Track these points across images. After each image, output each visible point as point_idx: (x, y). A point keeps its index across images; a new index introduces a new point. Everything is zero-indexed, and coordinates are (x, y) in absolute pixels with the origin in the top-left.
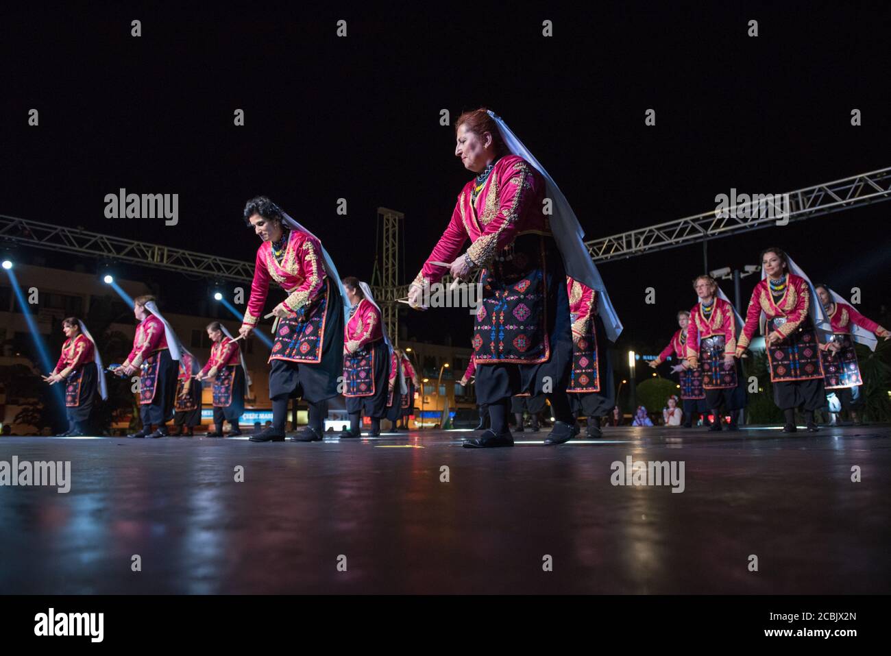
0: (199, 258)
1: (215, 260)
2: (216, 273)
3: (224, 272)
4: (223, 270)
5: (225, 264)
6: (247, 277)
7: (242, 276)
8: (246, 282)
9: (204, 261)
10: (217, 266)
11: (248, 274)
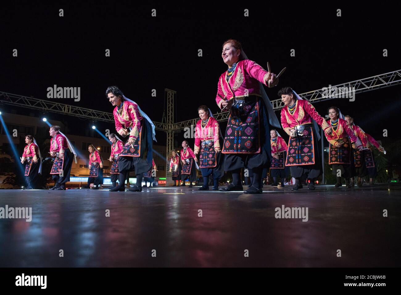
0: (85, 110)
1: (93, 111)
2: (93, 117)
3: (97, 117)
5: (97, 113)
6: (107, 119)
7: (105, 118)
8: (106, 121)
9: (87, 112)
10: (93, 114)
11: (107, 117)
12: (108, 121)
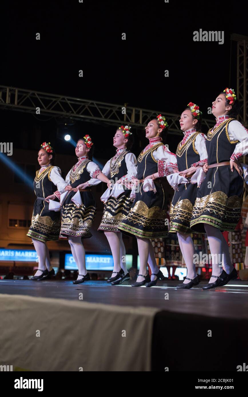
0: (47, 98)
1: (64, 99)
2: (64, 113)
3: (73, 112)
4: (72, 110)
5: (73, 102)
6: (95, 116)
7: (91, 115)
8: (94, 122)
9: (52, 101)
10: (65, 105)
11: (97, 114)
12: (97, 120)
